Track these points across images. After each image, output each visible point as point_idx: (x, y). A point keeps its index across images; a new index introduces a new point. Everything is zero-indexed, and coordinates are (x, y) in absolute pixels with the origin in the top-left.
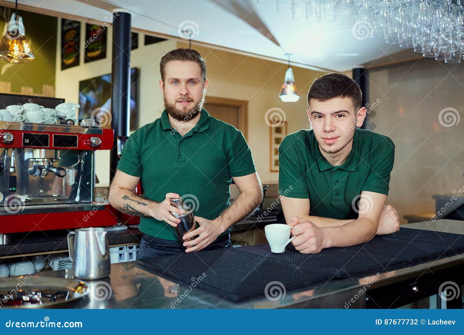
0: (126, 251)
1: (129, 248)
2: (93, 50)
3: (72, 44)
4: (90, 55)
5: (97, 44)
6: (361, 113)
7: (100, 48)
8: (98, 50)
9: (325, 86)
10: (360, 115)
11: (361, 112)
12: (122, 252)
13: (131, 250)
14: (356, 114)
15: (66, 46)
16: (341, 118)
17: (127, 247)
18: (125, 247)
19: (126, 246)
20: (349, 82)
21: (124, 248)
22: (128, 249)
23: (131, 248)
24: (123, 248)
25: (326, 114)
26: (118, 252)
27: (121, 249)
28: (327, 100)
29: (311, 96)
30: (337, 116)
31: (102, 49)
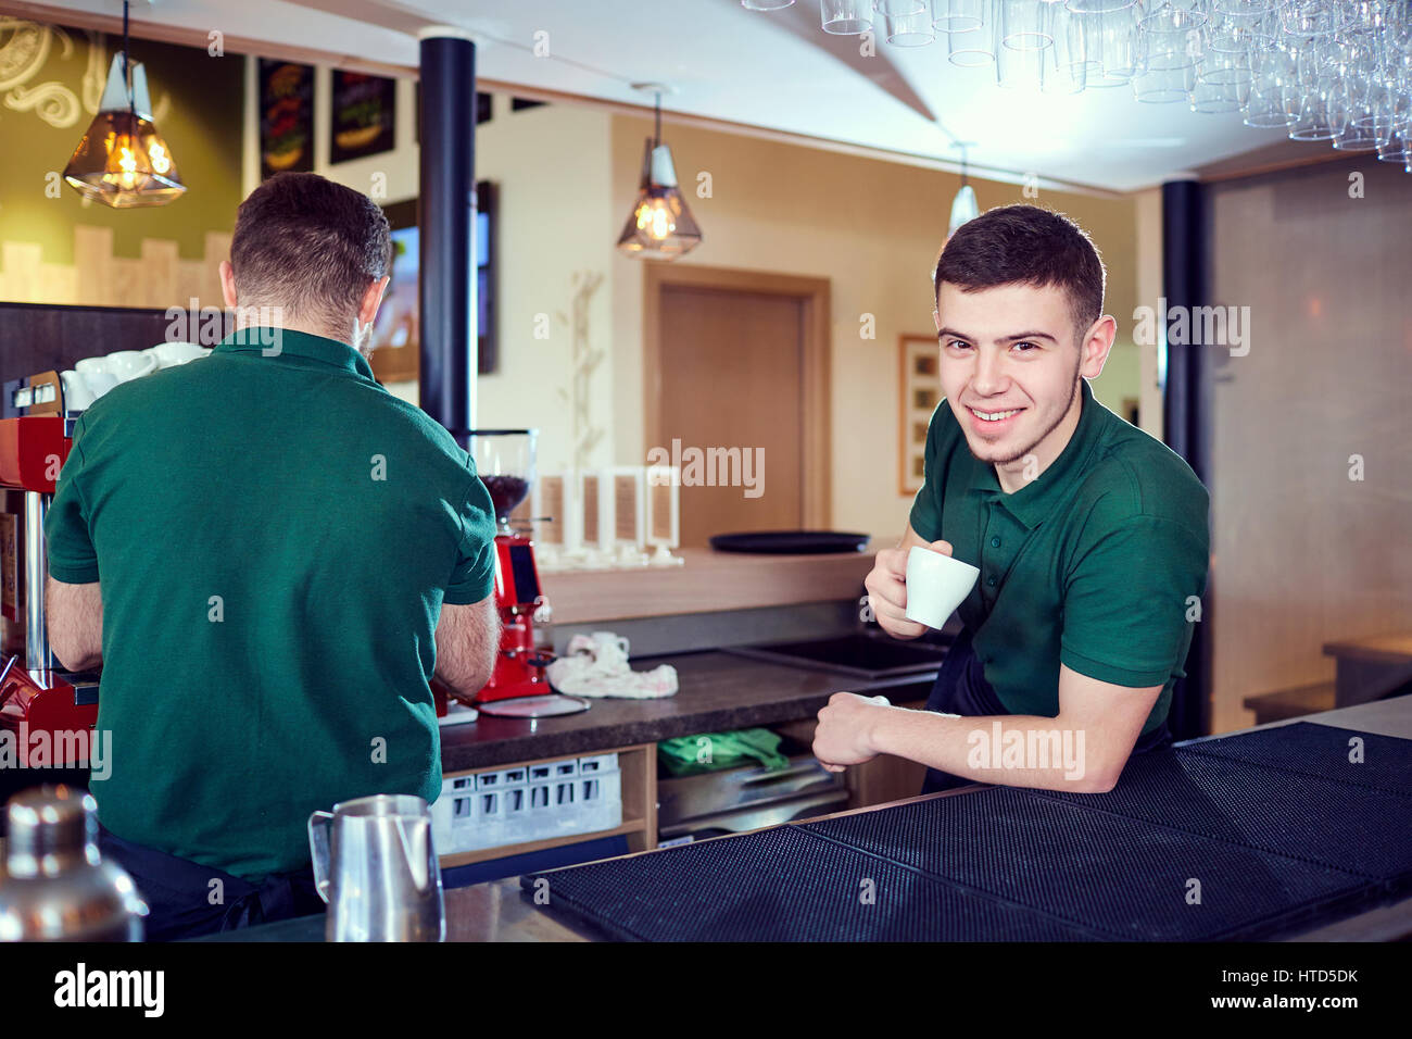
0: (476, 788)
1: (483, 781)
2: (354, 126)
3: (293, 105)
4: (347, 139)
5: (365, 107)
6: (1097, 336)
7: (375, 118)
8: (368, 125)
9: (987, 244)
10: (1094, 339)
11: (1098, 330)
12: (463, 793)
13: (490, 786)
14: (1082, 339)
15: (273, 114)
16: (1029, 353)
17: (479, 776)
18: (472, 778)
19: (476, 776)
20: (1064, 237)
21: (469, 780)
22: (480, 782)
23: (489, 780)
24: (467, 783)
25: (980, 340)
26: (452, 793)
27: (458, 784)
28: (985, 288)
29: (943, 275)
30: (1018, 348)
31: (382, 121)
